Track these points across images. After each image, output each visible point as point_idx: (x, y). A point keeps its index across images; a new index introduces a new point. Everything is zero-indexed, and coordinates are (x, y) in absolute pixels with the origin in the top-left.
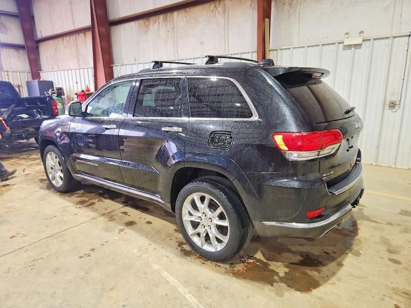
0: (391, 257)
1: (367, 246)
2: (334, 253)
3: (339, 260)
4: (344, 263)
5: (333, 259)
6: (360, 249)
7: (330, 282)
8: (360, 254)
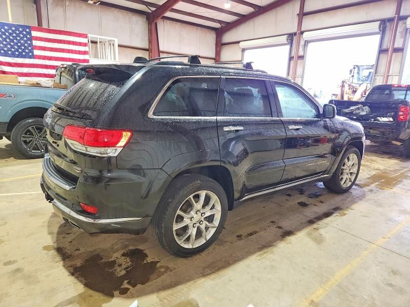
0: (16, 264)
1: (45, 260)
2: (64, 237)
3: (55, 236)
4: (49, 236)
5: (59, 233)
6: (47, 254)
7: (47, 222)
8: (44, 249)
